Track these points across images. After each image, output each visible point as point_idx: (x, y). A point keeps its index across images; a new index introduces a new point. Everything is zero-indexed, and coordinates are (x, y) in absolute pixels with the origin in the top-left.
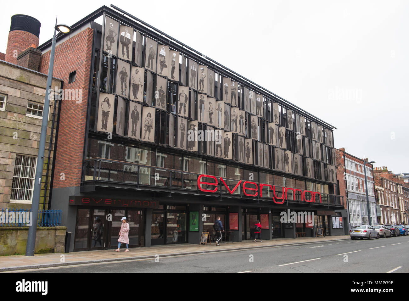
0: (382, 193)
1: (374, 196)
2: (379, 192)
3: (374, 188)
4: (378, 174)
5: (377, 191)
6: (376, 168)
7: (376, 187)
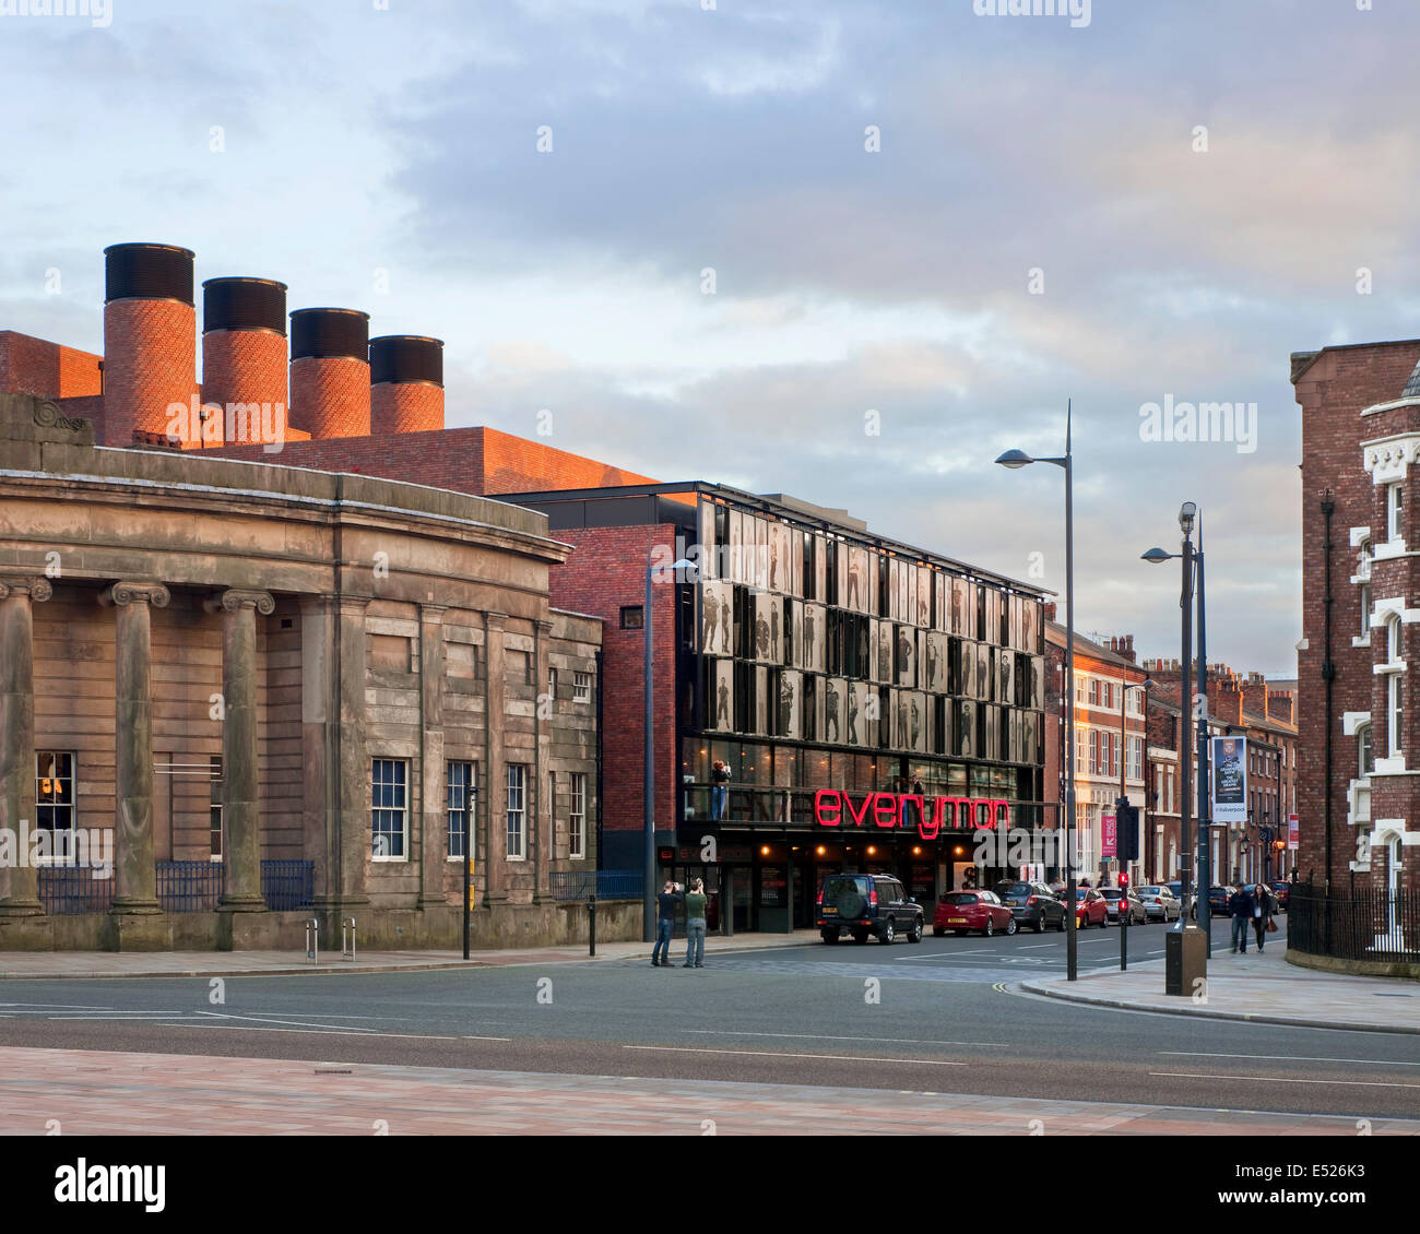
0: (1171, 769)
1: (1143, 784)
2: (1160, 768)
3: (1145, 754)
4: (1165, 686)
5: (1153, 766)
6: (1159, 661)
7: (1154, 752)
